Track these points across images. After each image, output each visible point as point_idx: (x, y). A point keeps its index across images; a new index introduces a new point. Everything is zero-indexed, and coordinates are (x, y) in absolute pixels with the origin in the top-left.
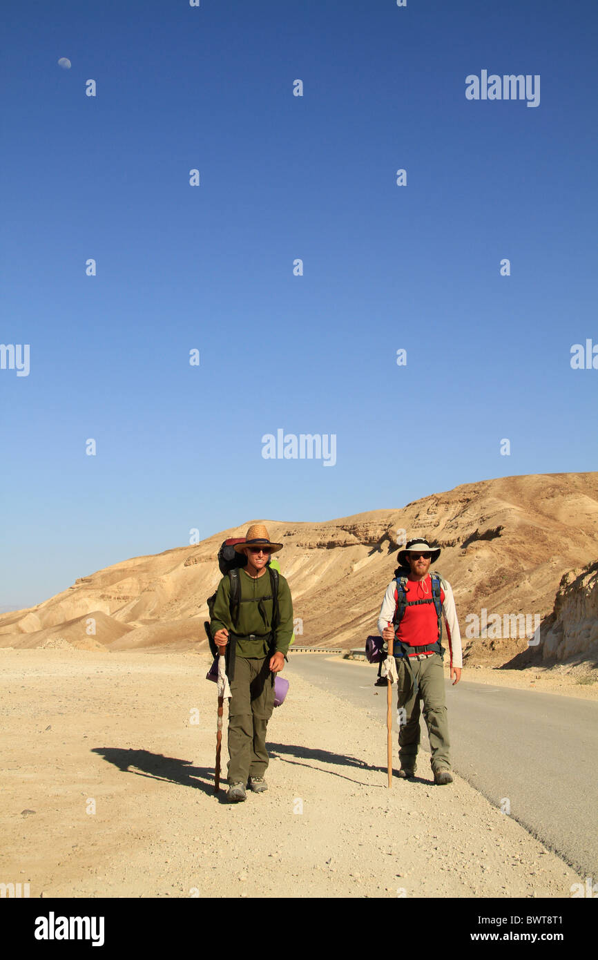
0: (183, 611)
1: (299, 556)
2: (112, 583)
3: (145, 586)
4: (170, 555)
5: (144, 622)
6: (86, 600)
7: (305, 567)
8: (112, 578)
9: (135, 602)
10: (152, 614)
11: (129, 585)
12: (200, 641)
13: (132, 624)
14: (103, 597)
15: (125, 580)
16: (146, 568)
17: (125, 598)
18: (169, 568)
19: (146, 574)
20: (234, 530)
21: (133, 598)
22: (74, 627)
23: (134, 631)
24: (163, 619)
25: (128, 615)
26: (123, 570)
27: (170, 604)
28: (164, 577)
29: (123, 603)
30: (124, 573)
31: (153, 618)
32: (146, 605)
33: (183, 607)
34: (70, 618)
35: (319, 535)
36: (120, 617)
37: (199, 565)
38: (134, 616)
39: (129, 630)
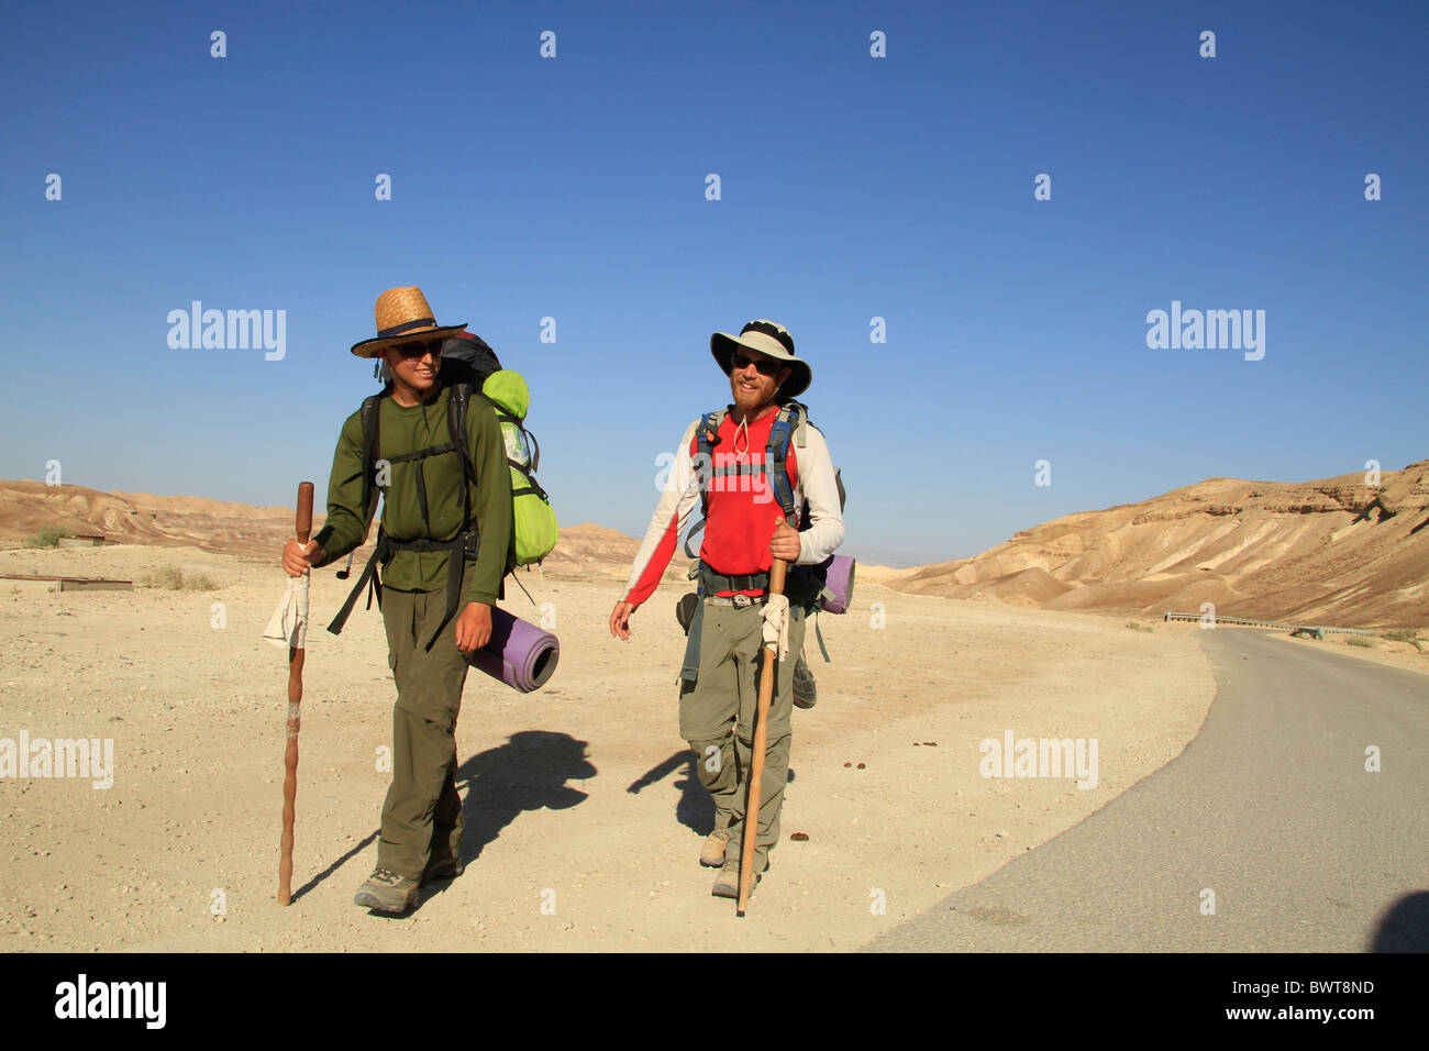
0: (1129, 573)
1: (1266, 520)
2: (1052, 539)
3: (1087, 543)
4: (1115, 512)
5: (1086, 582)
6: (1025, 555)
7: (1274, 532)
8: (1053, 533)
9: (1078, 560)
10: (1095, 574)
11: (1071, 541)
12: (1145, 607)
13: (1072, 583)
14: (1042, 552)
15: (1067, 536)
16: (1090, 525)
17: (1066, 555)
18: (1115, 526)
19: (1089, 531)
20: (1190, 488)
21: (1075, 555)
22: (1010, 582)
23: (1073, 592)
24: (1107, 580)
25: (1068, 573)
26: (1065, 526)
27: (1115, 565)
28: (1110, 536)
29: (1064, 560)
30: (1066, 529)
31: (1095, 578)
32: (1089, 564)
33: (1128, 569)
34: (1007, 573)
35: (1292, 497)
36: (1059, 576)
37: (1149, 524)
38: (1074, 575)
39: (1069, 589)
